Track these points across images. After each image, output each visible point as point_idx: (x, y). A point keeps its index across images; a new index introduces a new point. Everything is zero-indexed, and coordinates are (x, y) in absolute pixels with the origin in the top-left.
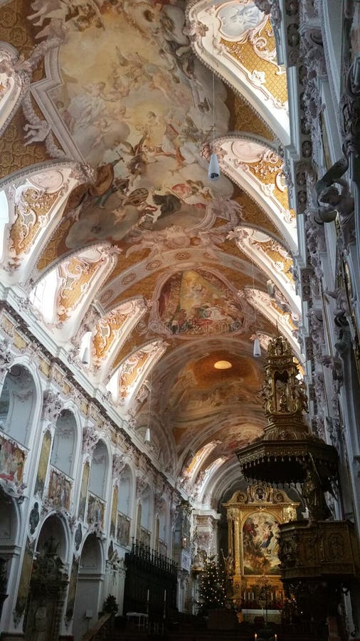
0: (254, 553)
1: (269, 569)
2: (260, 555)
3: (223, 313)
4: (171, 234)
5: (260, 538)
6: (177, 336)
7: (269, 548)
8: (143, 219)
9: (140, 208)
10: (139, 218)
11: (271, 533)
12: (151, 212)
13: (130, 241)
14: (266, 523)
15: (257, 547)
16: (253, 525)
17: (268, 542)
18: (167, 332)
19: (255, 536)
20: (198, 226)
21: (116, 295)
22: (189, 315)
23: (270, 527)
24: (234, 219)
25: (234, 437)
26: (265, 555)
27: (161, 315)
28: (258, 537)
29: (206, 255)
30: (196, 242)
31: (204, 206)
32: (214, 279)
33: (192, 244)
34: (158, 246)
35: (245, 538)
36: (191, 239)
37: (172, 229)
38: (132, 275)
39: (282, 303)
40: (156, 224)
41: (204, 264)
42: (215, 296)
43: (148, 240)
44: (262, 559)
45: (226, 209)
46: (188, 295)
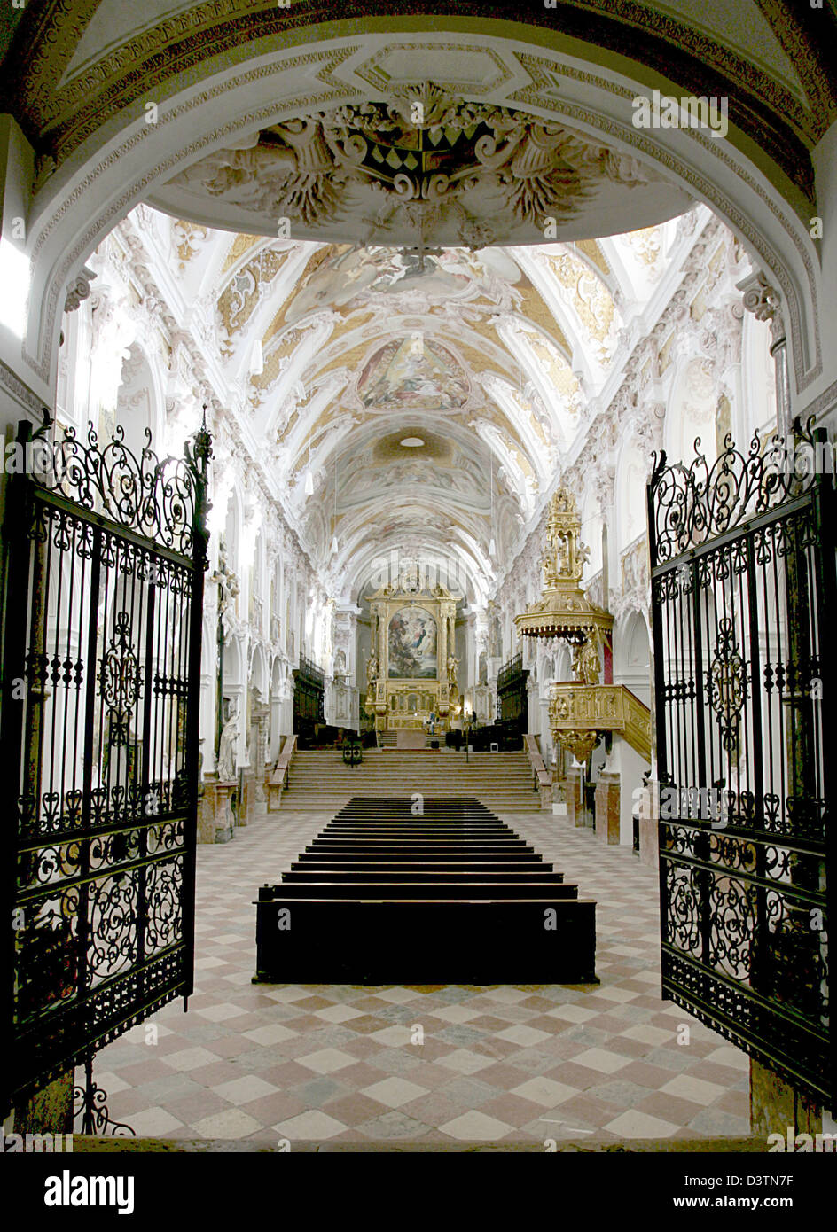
0: (401, 654)
1: (418, 672)
2: (409, 656)
3: (439, 389)
4: (408, 298)
5: (409, 637)
6: (370, 410)
7: (420, 649)
8: (379, 280)
9: (380, 268)
10: (376, 277)
11: (424, 631)
12: (391, 273)
13: (354, 305)
14: (419, 620)
15: (405, 648)
16: (402, 622)
17: (420, 641)
18: (360, 406)
19: (404, 634)
20: (450, 296)
21: (318, 369)
22: (393, 388)
23: (423, 625)
24: (506, 304)
25: (394, 519)
26: (415, 656)
27: (359, 388)
28: (407, 636)
29: (444, 327)
30: (437, 311)
31: (468, 279)
32: (444, 353)
33: (431, 311)
34: (385, 310)
35: (391, 637)
36: (432, 307)
37: (411, 292)
38: (343, 344)
39: (542, 414)
40: (393, 285)
41: (436, 335)
42: (436, 370)
43: (375, 303)
44: (411, 660)
45: (500, 292)
46: (401, 365)
